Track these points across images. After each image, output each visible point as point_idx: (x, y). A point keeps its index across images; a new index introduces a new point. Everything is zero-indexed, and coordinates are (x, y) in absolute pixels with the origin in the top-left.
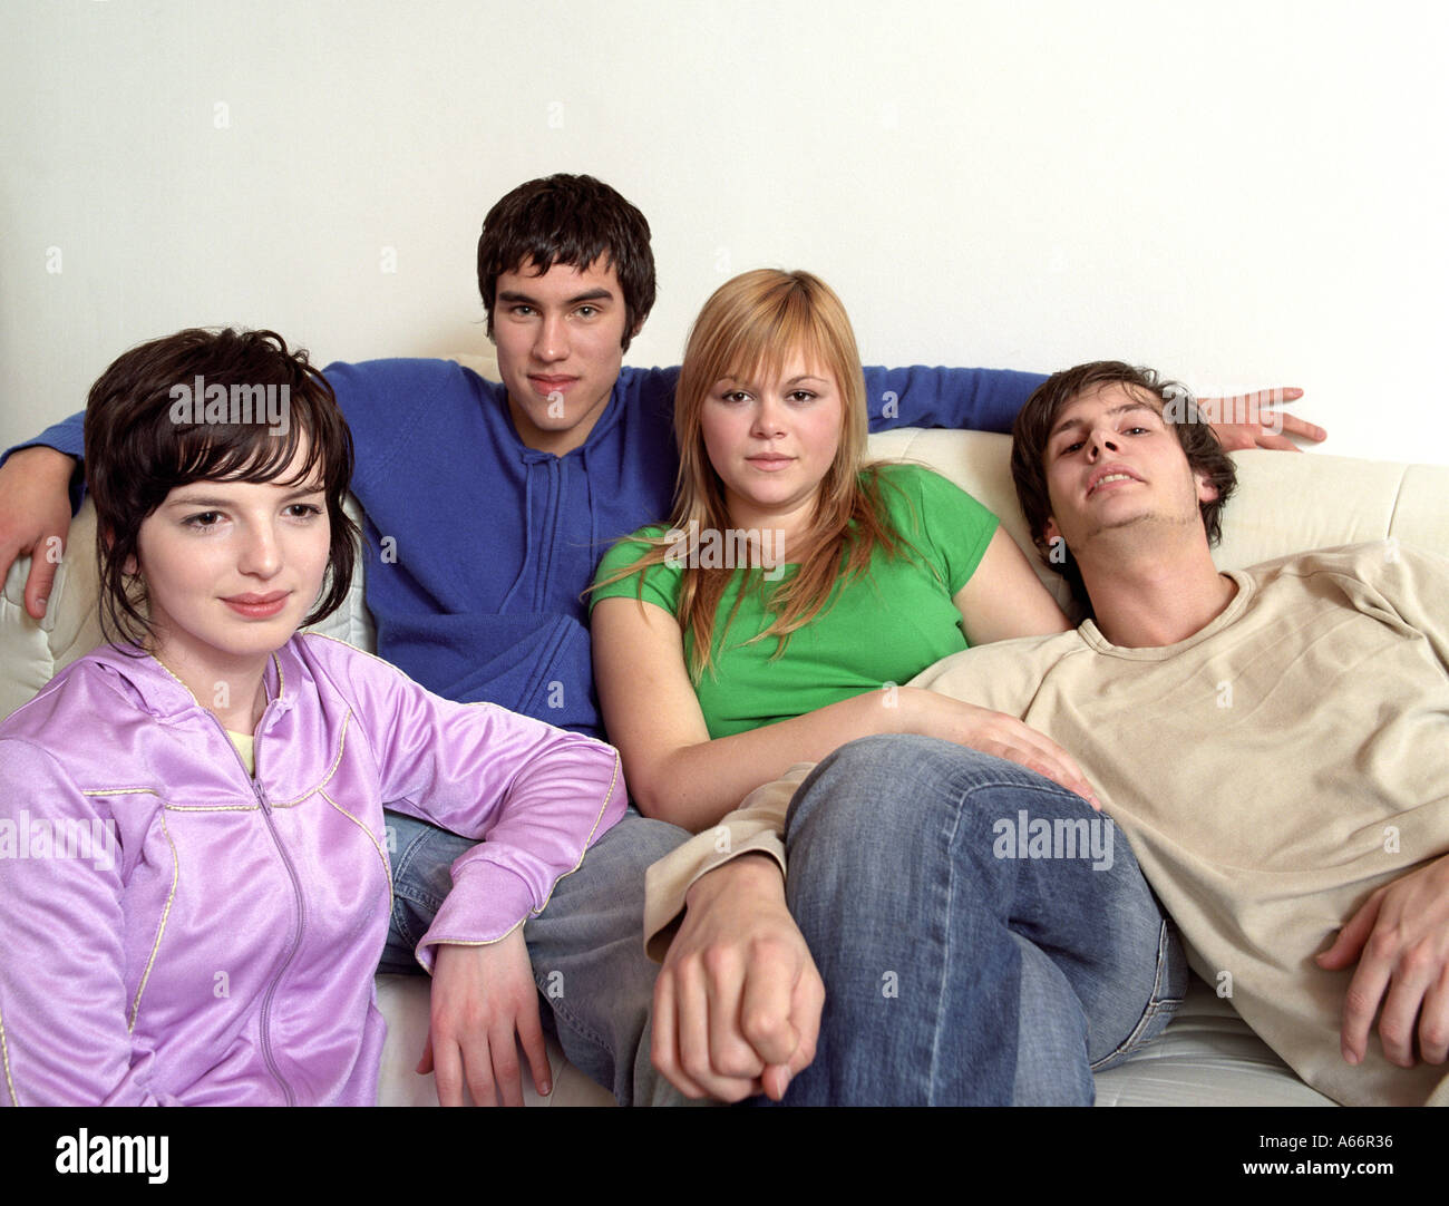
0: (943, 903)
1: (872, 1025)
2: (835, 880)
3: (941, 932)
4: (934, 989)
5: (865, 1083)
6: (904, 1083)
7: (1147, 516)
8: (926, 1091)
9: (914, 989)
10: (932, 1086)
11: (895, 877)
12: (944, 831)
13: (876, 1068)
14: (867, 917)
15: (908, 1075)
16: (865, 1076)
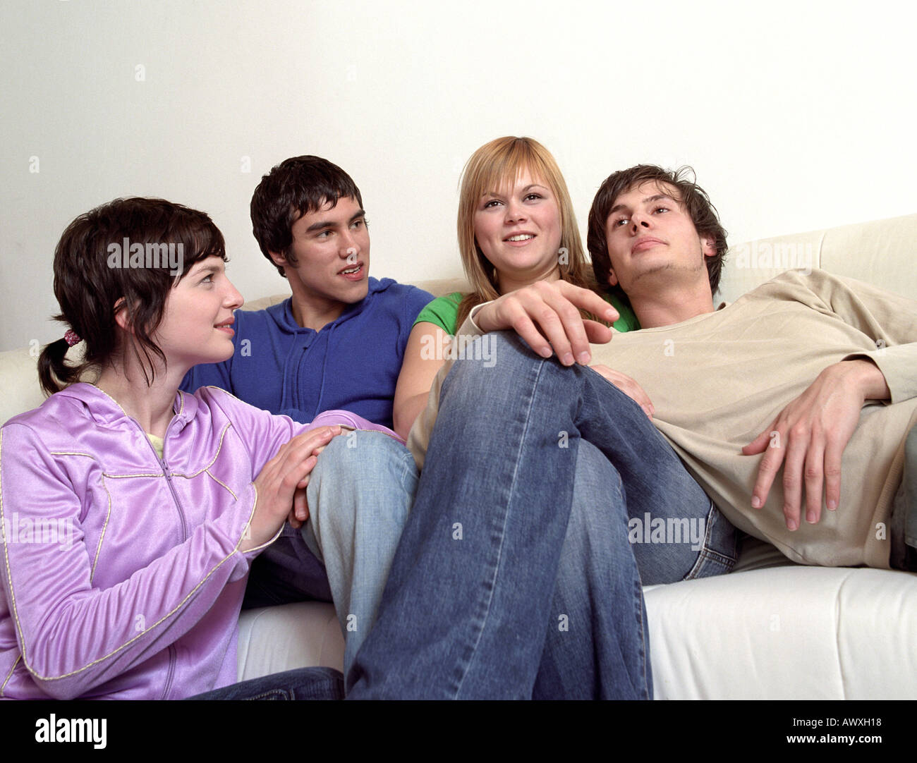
0: (527, 404)
1: (477, 464)
2: (466, 396)
3: (524, 417)
4: (516, 445)
5: (471, 492)
6: (493, 492)
7: (668, 265)
8: (507, 497)
9: (503, 446)
10: (511, 494)
11: (500, 391)
12: (533, 369)
13: (478, 484)
14: (481, 410)
15: (496, 487)
16: (471, 488)
